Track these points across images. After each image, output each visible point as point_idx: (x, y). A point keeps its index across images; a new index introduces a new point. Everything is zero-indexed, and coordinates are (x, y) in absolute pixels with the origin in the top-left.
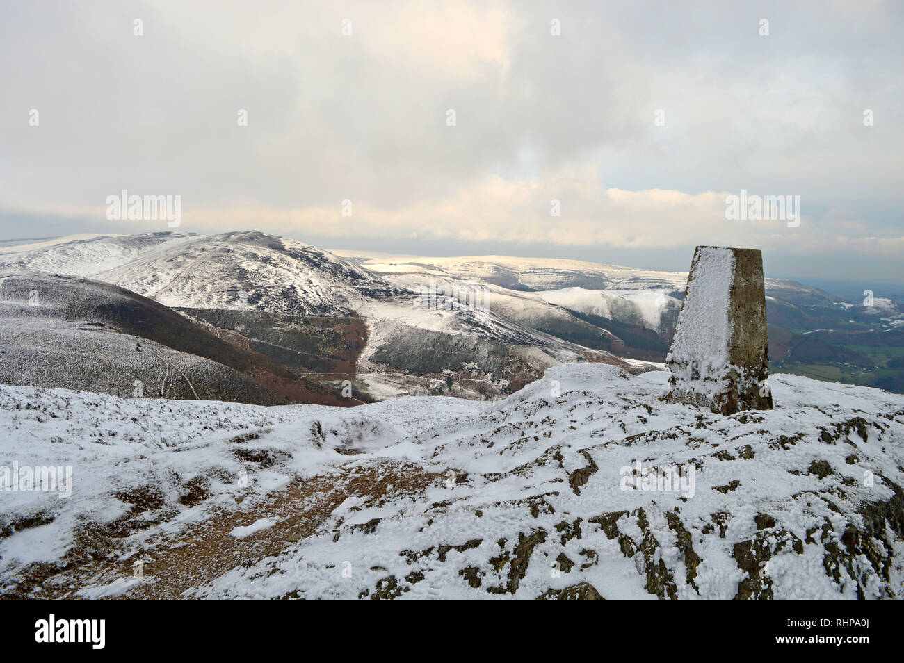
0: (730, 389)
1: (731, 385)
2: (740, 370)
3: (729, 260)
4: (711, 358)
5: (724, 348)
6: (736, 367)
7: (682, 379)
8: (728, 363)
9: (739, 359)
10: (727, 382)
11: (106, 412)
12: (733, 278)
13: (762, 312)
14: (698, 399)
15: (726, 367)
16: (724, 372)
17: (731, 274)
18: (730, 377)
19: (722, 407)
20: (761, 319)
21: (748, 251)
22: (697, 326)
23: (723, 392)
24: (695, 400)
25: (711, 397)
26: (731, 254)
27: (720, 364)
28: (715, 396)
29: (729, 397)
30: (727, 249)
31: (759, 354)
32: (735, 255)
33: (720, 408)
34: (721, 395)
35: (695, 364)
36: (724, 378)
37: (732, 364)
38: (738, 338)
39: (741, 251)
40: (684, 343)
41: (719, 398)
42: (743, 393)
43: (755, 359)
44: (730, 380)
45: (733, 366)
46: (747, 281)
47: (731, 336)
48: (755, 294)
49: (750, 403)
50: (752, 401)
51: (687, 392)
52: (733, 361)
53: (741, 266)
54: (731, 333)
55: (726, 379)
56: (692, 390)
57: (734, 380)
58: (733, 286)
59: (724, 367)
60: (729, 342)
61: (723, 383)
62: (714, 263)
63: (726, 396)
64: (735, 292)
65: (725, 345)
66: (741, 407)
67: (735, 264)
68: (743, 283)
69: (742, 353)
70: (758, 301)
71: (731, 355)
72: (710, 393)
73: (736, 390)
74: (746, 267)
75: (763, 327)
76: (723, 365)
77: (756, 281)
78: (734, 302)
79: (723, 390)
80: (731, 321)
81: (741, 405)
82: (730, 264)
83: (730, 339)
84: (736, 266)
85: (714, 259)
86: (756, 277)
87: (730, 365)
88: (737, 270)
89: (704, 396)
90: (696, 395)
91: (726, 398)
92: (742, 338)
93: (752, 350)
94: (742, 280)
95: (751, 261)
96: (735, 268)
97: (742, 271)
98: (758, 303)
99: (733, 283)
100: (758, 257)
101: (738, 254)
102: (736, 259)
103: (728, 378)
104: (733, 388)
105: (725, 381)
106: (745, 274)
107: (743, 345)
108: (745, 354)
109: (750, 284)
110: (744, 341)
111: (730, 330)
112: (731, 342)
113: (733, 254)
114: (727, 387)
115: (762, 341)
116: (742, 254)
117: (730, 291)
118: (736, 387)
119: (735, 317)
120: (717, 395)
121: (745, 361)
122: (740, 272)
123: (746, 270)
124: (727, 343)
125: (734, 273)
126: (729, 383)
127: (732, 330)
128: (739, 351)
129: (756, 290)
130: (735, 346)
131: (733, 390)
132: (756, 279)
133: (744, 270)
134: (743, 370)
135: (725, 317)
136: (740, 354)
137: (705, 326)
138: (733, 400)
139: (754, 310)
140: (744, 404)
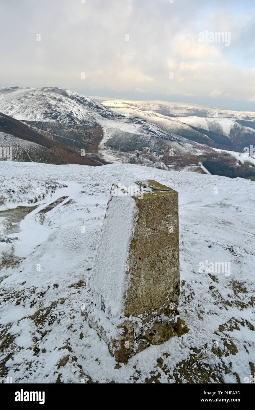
0: (123, 337)
1: (125, 334)
2: (138, 319)
3: (131, 211)
5: (120, 300)
6: (130, 318)
7: (96, 305)
8: (122, 315)
9: (137, 308)
10: (121, 331)
12: (134, 231)
13: (173, 255)
14: (101, 331)
15: (121, 317)
16: (120, 322)
17: (131, 226)
18: (124, 327)
19: (115, 351)
20: (170, 262)
22: (105, 265)
23: (116, 339)
25: (108, 336)
26: (133, 204)
27: (115, 313)
28: (111, 339)
29: (122, 344)
30: (132, 197)
31: (165, 295)
32: (138, 205)
34: (115, 341)
35: (103, 298)
36: (118, 327)
37: (126, 316)
38: (137, 289)
40: (96, 276)
42: (141, 335)
43: (159, 301)
44: (124, 329)
45: (128, 317)
46: (154, 230)
47: (127, 289)
48: (164, 240)
49: (151, 339)
50: (153, 337)
51: (95, 321)
52: (128, 312)
53: (146, 216)
54: (128, 286)
55: (120, 328)
56: (98, 321)
57: (129, 329)
58: (133, 238)
59: (119, 317)
60: (125, 294)
61: (117, 331)
62: (121, 208)
63: (119, 343)
64: (135, 245)
65: (121, 297)
66: (137, 348)
67: (137, 215)
68: (147, 233)
69: (141, 302)
70: (168, 247)
71: (126, 307)
72: (109, 332)
73: (131, 337)
74: (154, 215)
75: (173, 269)
76: (118, 315)
77: (166, 227)
78: (133, 255)
79: (118, 337)
80: (128, 274)
81: (137, 347)
82: (132, 215)
83: (127, 292)
84: (137, 217)
85: (121, 203)
86: (168, 223)
87: (124, 316)
88: (140, 222)
89: (105, 333)
90: (100, 327)
91: (120, 345)
92: (143, 287)
93: (156, 294)
94: (146, 231)
95: (161, 209)
96: (136, 219)
97: (147, 221)
98: (168, 248)
99: (133, 236)
100: (172, 201)
101: (143, 204)
102: (138, 211)
103: (122, 327)
104: (127, 336)
105: (119, 329)
106: (152, 223)
107: (144, 293)
108: (146, 300)
109: (159, 232)
110: (146, 289)
111: (127, 283)
112: (127, 295)
113: (135, 205)
114: (120, 335)
115: (171, 282)
116: (147, 203)
117: (130, 243)
118: (131, 334)
119: (133, 270)
120: (113, 339)
121: (146, 306)
122: (144, 223)
123: (153, 219)
124: (123, 295)
125: (135, 225)
126: (123, 332)
127: (129, 284)
128: (138, 300)
129: (167, 236)
130: (132, 298)
131: (127, 338)
132: (167, 225)
133: (150, 219)
134: (142, 316)
135: (123, 269)
136: (139, 303)
137: (110, 270)
138: (127, 348)
139: (162, 257)
140: (143, 342)
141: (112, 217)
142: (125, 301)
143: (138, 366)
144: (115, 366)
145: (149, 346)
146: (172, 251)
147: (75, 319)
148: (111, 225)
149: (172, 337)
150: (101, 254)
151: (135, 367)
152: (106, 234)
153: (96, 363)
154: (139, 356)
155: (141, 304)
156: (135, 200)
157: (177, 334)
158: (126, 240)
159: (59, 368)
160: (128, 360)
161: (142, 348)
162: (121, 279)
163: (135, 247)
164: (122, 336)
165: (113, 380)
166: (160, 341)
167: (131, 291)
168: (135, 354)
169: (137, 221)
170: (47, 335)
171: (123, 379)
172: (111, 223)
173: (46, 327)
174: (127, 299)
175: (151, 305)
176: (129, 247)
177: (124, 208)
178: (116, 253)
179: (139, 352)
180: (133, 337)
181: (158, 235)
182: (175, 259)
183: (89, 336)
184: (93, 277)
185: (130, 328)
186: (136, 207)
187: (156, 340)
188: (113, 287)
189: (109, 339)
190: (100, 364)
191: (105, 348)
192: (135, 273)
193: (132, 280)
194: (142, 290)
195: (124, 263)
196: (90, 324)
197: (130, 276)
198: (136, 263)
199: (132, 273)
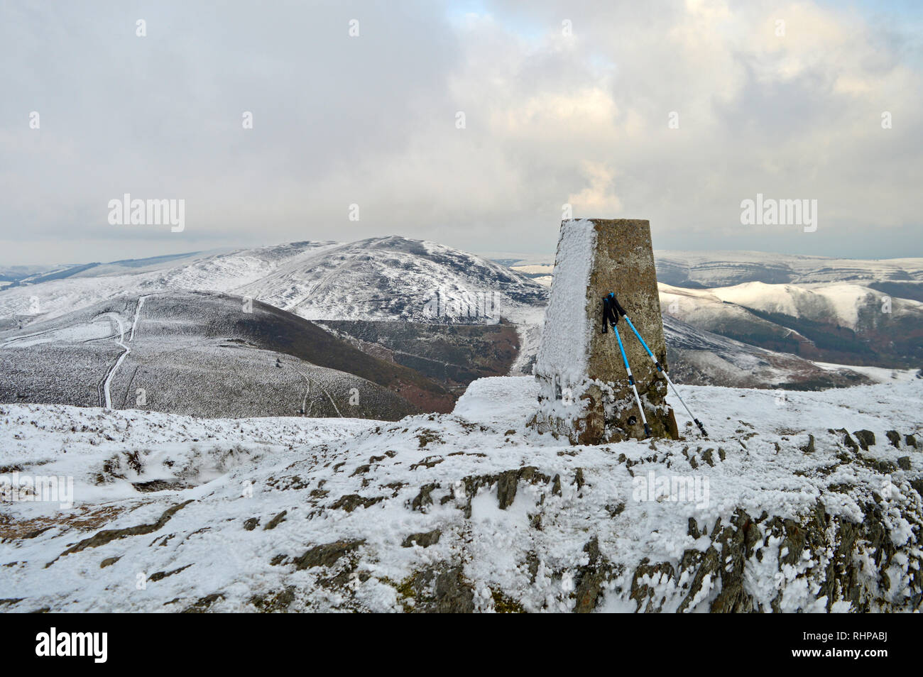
0: (589, 412)
1: (591, 406)
2: (608, 387)
3: (588, 235)
4: (569, 370)
5: (582, 357)
6: (597, 382)
7: (547, 398)
8: (586, 377)
9: (606, 371)
10: (586, 402)
11: (168, 433)
12: (594, 260)
13: (651, 306)
14: (558, 425)
15: (584, 382)
16: (581, 389)
17: (590, 254)
18: (590, 396)
19: (579, 436)
20: (648, 315)
21: (622, 222)
22: (558, 327)
23: (580, 416)
24: (555, 426)
25: (569, 422)
26: (591, 227)
27: (577, 378)
28: (573, 422)
29: (589, 423)
31: (646, 364)
32: (597, 228)
33: (577, 437)
34: (579, 419)
36: (582, 398)
37: (591, 378)
38: (603, 342)
39: (607, 222)
41: (577, 423)
42: (614, 418)
43: (637, 370)
44: (589, 399)
45: (595, 381)
46: (619, 263)
47: (590, 339)
48: (636, 280)
49: (630, 430)
50: (633, 427)
51: (548, 416)
52: (594, 373)
53: (608, 243)
54: (590, 336)
55: (584, 399)
56: (553, 413)
57: (596, 400)
58: (594, 270)
59: (582, 382)
60: (588, 347)
61: (581, 405)
62: (575, 241)
63: (584, 422)
64: (597, 279)
65: (583, 352)
66: (611, 436)
67: (596, 240)
68: (611, 267)
69: (611, 363)
70: (641, 291)
71: (591, 366)
72: (569, 417)
73: (600, 414)
74: (617, 244)
75: (652, 325)
76: (580, 380)
77: (637, 263)
79: (582, 414)
80: (590, 319)
81: (610, 434)
82: (590, 241)
83: (590, 344)
84: (597, 243)
85: (575, 236)
86: (638, 258)
87: (589, 379)
88: (600, 249)
89: (563, 422)
90: (556, 420)
91: (585, 424)
92: (612, 342)
93: (631, 357)
94: (610, 262)
95: (626, 236)
96: (595, 246)
97: (609, 250)
98: (643, 293)
99: (593, 267)
100: (640, 229)
101: (602, 227)
102: (597, 235)
103: (587, 397)
104: (595, 411)
105: (583, 401)
106: (615, 254)
107: (613, 352)
108: (618, 363)
109: (626, 267)
110: (615, 345)
111: (590, 331)
112: (590, 348)
113: (593, 228)
114: (585, 409)
115: (652, 345)
116: (608, 227)
117: (589, 278)
118: (600, 410)
119: (596, 313)
120: (576, 420)
121: (618, 372)
122: (605, 251)
123: (617, 248)
124: (585, 349)
125: (595, 253)
126: (589, 404)
127: (592, 332)
128: (606, 359)
129: (638, 275)
130: (597, 354)
131: (595, 414)
132: (638, 261)
133: (613, 248)
134: (613, 385)
135: (584, 313)
136: (608, 364)
137: (565, 327)
138: (595, 427)
139: (634, 303)
140: (619, 431)
141: (564, 259)
142: (588, 358)
145: (627, 439)
146: (649, 298)
149: (663, 437)
150: (552, 316)
155: (610, 366)
156: (592, 223)
157: (670, 437)
158: (584, 274)
161: (618, 438)
162: (582, 328)
164: (587, 410)
166: (644, 437)
167: (596, 343)
168: (608, 442)
169: (597, 248)
174: (590, 354)
175: (625, 373)
176: (589, 283)
177: (579, 238)
178: (573, 299)
180: (603, 415)
181: (625, 271)
182: (654, 311)
183: (540, 440)
185: (599, 399)
186: (594, 230)
187: (638, 434)
188: (572, 346)
189: (570, 424)
191: (564, 442)
192: (599, 318)
193: (596, 327)
194: (611, 346)
195: (584, 305)
196: (540, 429)
197: (593, 322)
198: (600, 304)
199: (595, 317)
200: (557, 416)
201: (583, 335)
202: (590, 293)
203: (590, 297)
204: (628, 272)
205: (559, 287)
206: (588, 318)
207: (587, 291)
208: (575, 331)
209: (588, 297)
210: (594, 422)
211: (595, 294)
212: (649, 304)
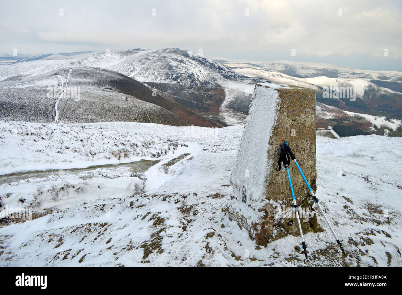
0: (264, 220)
1: (266, 217)
2: (278, 204)
3: (274, 101)
4: (253, 189)
5: (262, 183)
6: (271, 202)
7: (237, 199)
8: (264, 198)
9: (277, 194)
10: (262, 214)
12: (276, 119)
13: (311, 149)
14: (242, 220)
15: (262, 200)
16: (260, 205)
17: (274, 114)
18: (265, 210)
19: (256, 235)
20: (308, 155)
22: (247, 157)
23: (257, 222)
24: (240, 220)
25: (249, 222)
26: (277, 95)
27: (257, 197)
28: (252, 223)
29: (263, 227)
30: (275, 89)
31: (303, 187)
32: (280, 96)
33: (254, 235)
34: (256, 224)
35: (244, 189)
36: (260, 210)
37: (267, 199)
38: (277, 175)
40: (239, 170)
41: (255, 225)
42: (280, 222)
43: (297, 191)
44: (265, 212)
45: (269, 201)
46: (294, 120)
47: (269, 173)
48: (303, 132)
49: (288, 229)
50: (291, 227)
51: (236, 211)
52: (269, 196)
53: (287, 107)
54: (269, 171)
55: (261, 211)
56: (239, 211)
57: (269, 213)
58: (276, 126)
59: (261, 200)
60: (267, 178)
61: (258, 215)
62: (264, 102)
63: (260, 226)
64: (277, 132)
65: (263, 181)
66: (276, 235)
67: (280, 105)
68: (288, 123)
70: (306, 139)
71: (268, 191)
72: (250, 219)
73: (271, 221)
74: (294, 108)
75: (310, 162)
76: (259, 198)
77: (305, 120)
78: (275, 142)
79: (258, 221)
80: (270, 159)
81: (276, 233)
82: (275, 105)
83: (268, 176)
84: (280, 107)
85: (264, 98)
86: (307, 117)
87: (266, 199)
88: (282, 111)
89: (246, 220)
90: (241, 216)
91: (260, 228)
92: (283, 174)
93: (295, 183)
94: (287, 120)
95: (300, 102)
96: (279, 109)
97: (288, 112)
98: (307, 141)
99: (276, 123)
100: (310, 97)
101: (284, 95)
102: (281, 101)
103: (263, 211)
104: (268, 219)
105: (260, 212)
106: (292, 115)
107: (284, 180)
108: (286, 188)
109: (298, 123)
110: (285, 176)
111: (269, 167)
112: (268, 178)
113: (278, 96)
114: (261, 218)
115: (308, 175)
116: (288, 95)
117: (272, 131)
118: (271, 219)
119: (275, 156)
120: (254, 223)
121: (285, 194)
122: (285, 113)
123: (293, 110)
124: (265, 179)
125: (278, 114)
126: (264, 215)
127: (271, 168)
128: (278, 186)
129: (305, 129)
130: (273, 183)
131: (267, 221)
132: (306, 119)
133: (290, 110)
134: (281, 203)
135: (266, 155)
136: (279, 189)
137: (252, 159)
138: (267, 230)
139: (300, 148)
140: (282, 230)
141: (255, 112)
142: (266, 185)
143: (277, 249)
144: (255, 247)
145: (287, 235)
146: (310, 144)
147: (216, 214)
148: (254, 119)
149: (308, 232)
150: (243, 148)
151: (274, 250)
152: (249, 128)
153: (238, 245)
154: (278, 242)
155: (280, 190)
156: (277, 92)
157: (313, 231)
158: (269, 128)
159: (207, 238)
160: (268, 244)
161: (280, 236)
162: (264, 164)
163: (277, 134)
164: (262, 219)
165: (254, 257)
166: (297, 233)
167: (273, 175)
168: (274, 240)
169: (279, 110)
170: (192, 222)
171: (264, 257)
172: (254, 118)
173: (191, 217)
174: (268, 183)
175: (290, 194)
176: (272, 134)
177: (267, 101)
178: (259, 142)
179: (277, 239)
180: (272, 222)
181: (297, 126)
182: (312, 153)
183: (230, 226)
184: (236, 171)
185: (271, 212)
186: (279, 97)
187: (294, 231)
188: (256, 174)
189: (250, 224)
190: (241, 245)
191: (246, 234)
192: (276, 159)
193: (273, 165)
194: (282, 177)
195: (267, 149)
196: (230, 217)
197: (272, 161)
198: (278, 149)
199: (274, 159)
200: (242, 214)
201: (264, 170)
202: (272, 141)
203: (272, 144)
204: (298, 127)
205: (250, 131)
206: (269, 158)
207: (270, 140)
208: (259, 164)
209: (271, 144)
210: (266, 227)
211: (275, 143)
212: (310, 148)
